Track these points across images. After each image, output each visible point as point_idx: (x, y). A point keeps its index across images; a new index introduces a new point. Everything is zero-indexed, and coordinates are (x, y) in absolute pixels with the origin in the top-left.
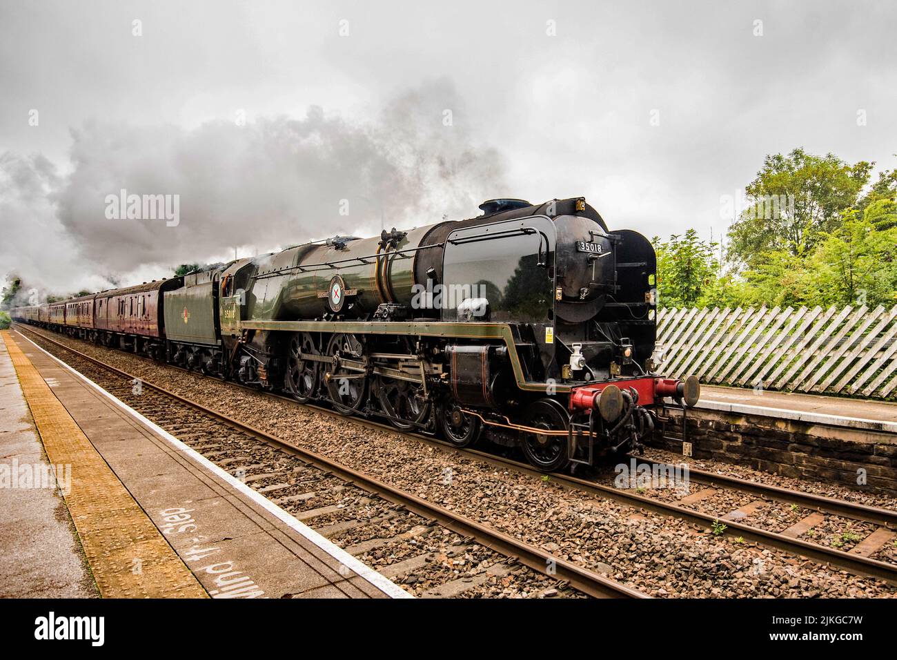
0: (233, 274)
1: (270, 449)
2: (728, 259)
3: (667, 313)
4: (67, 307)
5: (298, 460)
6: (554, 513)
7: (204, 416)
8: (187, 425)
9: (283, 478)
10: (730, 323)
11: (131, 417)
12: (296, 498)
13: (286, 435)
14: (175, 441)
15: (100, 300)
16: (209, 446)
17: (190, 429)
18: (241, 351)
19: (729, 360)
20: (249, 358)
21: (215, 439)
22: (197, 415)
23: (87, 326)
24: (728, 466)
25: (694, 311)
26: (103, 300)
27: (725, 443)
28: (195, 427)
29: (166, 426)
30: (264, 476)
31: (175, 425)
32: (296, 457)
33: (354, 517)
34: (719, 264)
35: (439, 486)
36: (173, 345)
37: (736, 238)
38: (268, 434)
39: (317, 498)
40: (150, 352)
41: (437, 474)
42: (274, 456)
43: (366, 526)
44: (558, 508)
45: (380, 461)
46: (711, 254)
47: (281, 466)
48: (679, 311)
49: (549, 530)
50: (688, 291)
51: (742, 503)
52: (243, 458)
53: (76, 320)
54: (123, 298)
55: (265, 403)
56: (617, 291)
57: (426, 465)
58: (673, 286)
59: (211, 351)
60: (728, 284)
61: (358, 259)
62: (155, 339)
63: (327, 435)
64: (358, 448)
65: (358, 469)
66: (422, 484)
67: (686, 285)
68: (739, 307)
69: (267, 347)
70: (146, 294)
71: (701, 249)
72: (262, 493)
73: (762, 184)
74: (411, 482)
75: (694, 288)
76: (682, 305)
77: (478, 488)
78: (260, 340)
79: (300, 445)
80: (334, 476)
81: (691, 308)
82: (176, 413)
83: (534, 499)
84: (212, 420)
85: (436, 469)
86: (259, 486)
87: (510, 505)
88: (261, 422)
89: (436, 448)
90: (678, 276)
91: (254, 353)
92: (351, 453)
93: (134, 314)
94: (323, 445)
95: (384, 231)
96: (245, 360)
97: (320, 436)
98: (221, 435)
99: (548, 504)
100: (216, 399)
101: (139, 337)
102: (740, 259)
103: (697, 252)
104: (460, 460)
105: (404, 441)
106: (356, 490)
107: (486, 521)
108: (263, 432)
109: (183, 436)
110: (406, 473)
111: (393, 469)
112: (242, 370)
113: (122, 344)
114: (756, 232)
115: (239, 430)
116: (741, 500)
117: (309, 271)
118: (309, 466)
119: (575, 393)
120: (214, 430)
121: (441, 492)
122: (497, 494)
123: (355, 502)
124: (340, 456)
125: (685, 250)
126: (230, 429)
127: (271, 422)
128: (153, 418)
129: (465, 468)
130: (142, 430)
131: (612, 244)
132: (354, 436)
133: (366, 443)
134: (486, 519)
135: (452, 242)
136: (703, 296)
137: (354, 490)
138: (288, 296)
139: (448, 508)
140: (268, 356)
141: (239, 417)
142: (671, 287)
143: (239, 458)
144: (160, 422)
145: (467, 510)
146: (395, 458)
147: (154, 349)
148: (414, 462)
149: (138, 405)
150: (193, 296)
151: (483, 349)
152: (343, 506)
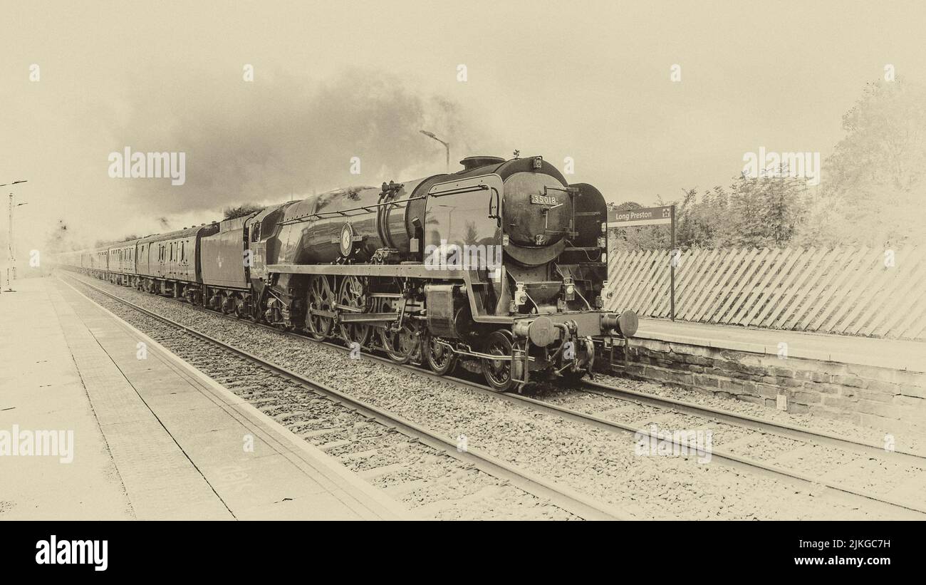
0: (261, 220)
1: (329, 403)
2: (823, 195)
3: (758, 254)
4: (110, 252)
5: (358, 414)
6: (636, 473)
7: (258, 367)
8: (241, 377)
9: (342, 434)
10: (827, 265)
11: (183, 370)
12: (357, 456)
13: (345, 388)
14: (229, 394)
15: (142, 245)
16: (264, 400)
17: (244, 382)
18: (267, 293)
19: (827, 305)
20: (274, 300)
21: (270, 393)
22: (251, 366)
23: (129, 271)
24: (826, 421)
25: (788, 251)
26: (145, 245)
27: (824, 395)
28: (250, 379)
29: (218, 379)
30: (323, 432)
31: (227, 378)
32: (358, 411)
33: (420, 476)
34: (814, 200)
35: (511, 443)
36: (209, 289)
37: (832, 171)
38: (326, 387)
39: (380, 456)
40: (188, 297)
41: (508, 429)
42: (334, 411)
43: (432, 486)
44: (641, 467)
45: (447, 416)
46: (806, 189)
47: (341, 421)
48: (771, 251)
49: (631, 491)
50: (780, 230)
51: (843, 462)
52: (301, 413)
53: (118, 266)
54: (163, 243)
55: (324, 353)
56: (576, 237)
57: (496, 421)
58: (765, 224)
59: (242, 294)
60: (824, 222)
61: (362, 208)
62: (193, 284)
63: (389, 388)
64: (423, 402)
65: (423, 425)
66: (492, 440)
67: (778, 223)
68: (837, 246)
69: (290, 290)
70: (185, 240)
71: (795, 184)
72: (321, 450)
73: (860, 112)
74: (480, 439)
75: (787, 226)
76: (774, 245)
77: (553, 445)
78: (283, 283)
79: (361, 398)
80: (397, 432)
81: (784, 248)
82: (228, 365)
83: (615, 457)
84: (267, 372)
85: (508, 424)
86: (318, 442)
87: (588, 463)
88: (320, 374)
89: (507, 401)
90: (769, 213)
91: (279, 295)
92: (416, 407)
93: (173, 259)
94: (385, 399)
95: (384, 183)
96: (271, 301)
97: (382, 389)
98: (277, 388)
99: (629, 463)
100: (271, 350)
101: (178, 281)
102: (836, 194)
103: (790, 187)
104: (532, 414)
105: (472, 394)
106: (422, 447)
107: (562, 481)
108: (322, 385)
109: (236, 388)
110: (475, 429)
111: (461, 424)
112: (268, 311)
113: (163, 289)
114: (854, 165)
115: (297, 383)
116: (842, 458)
117: (326, 218)
118: (371, 421)
119: (516, 324)
120: (269, 383)
121: (512, 449)
122: (574, 452)
123: (421, 460)
124: (404, 410)
125: (777, 186)
126: (287, 381)
127: (330, 373)
128: (205, 370)
129: (538, 423)
130: (193, 383)
131: (571, 197)
132: (419, 389)
133: (431, 396)
134: (562, 478)
135: (432, 195)
136: (797, 234)
137: (419, 447)
138: (307, 241)
139: (521, 466)
140: (290, 298)
141: (295, 369)
142: (762, 226)
143: (296, 413)
144: (212, 374)
145: (542, 468)
146: (463, 413)
147: (192, 293)
148: (483, 417)
149: (188, 356)
150: (226, 241)
151: (449, 288)
152: (408, 464)
